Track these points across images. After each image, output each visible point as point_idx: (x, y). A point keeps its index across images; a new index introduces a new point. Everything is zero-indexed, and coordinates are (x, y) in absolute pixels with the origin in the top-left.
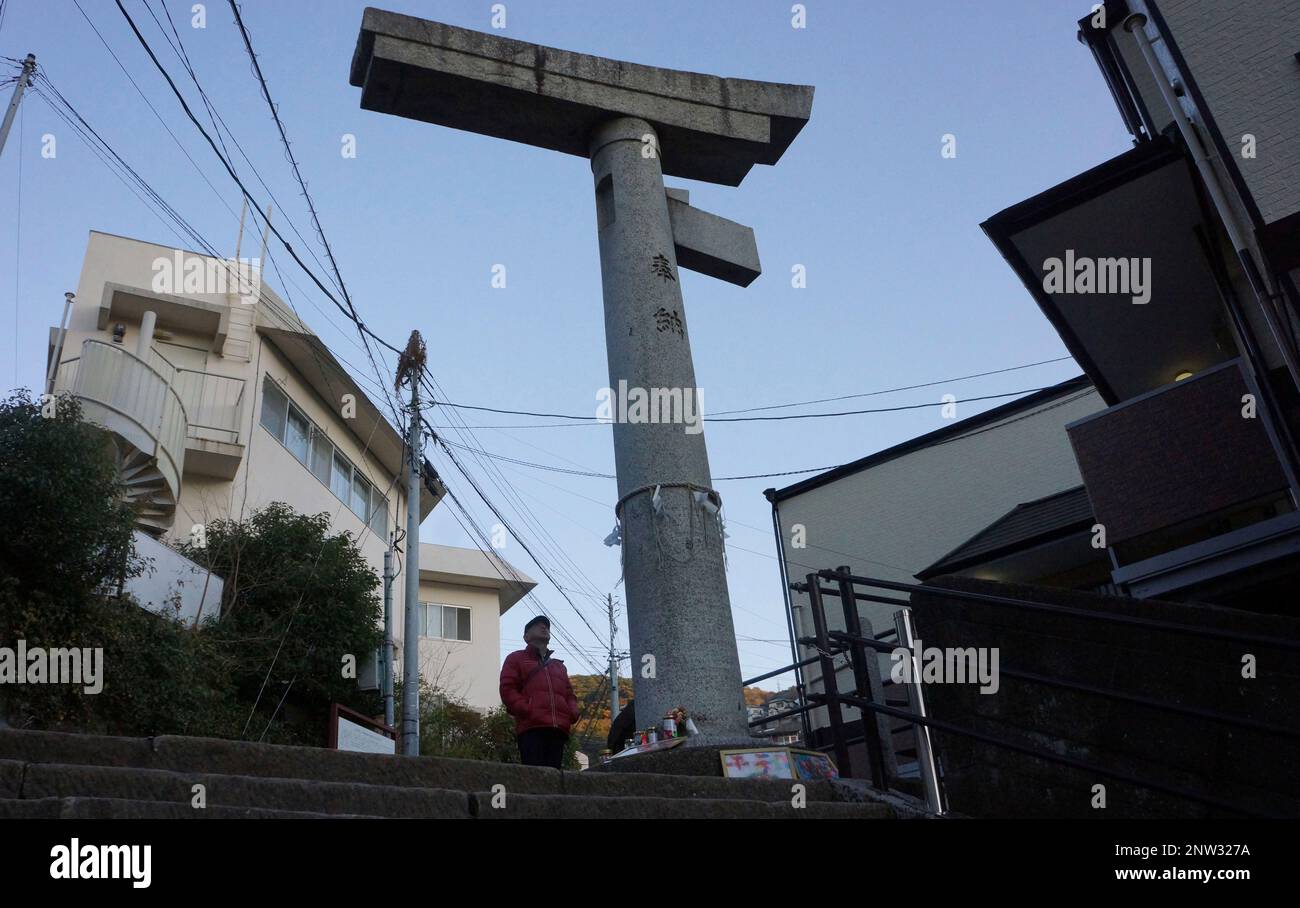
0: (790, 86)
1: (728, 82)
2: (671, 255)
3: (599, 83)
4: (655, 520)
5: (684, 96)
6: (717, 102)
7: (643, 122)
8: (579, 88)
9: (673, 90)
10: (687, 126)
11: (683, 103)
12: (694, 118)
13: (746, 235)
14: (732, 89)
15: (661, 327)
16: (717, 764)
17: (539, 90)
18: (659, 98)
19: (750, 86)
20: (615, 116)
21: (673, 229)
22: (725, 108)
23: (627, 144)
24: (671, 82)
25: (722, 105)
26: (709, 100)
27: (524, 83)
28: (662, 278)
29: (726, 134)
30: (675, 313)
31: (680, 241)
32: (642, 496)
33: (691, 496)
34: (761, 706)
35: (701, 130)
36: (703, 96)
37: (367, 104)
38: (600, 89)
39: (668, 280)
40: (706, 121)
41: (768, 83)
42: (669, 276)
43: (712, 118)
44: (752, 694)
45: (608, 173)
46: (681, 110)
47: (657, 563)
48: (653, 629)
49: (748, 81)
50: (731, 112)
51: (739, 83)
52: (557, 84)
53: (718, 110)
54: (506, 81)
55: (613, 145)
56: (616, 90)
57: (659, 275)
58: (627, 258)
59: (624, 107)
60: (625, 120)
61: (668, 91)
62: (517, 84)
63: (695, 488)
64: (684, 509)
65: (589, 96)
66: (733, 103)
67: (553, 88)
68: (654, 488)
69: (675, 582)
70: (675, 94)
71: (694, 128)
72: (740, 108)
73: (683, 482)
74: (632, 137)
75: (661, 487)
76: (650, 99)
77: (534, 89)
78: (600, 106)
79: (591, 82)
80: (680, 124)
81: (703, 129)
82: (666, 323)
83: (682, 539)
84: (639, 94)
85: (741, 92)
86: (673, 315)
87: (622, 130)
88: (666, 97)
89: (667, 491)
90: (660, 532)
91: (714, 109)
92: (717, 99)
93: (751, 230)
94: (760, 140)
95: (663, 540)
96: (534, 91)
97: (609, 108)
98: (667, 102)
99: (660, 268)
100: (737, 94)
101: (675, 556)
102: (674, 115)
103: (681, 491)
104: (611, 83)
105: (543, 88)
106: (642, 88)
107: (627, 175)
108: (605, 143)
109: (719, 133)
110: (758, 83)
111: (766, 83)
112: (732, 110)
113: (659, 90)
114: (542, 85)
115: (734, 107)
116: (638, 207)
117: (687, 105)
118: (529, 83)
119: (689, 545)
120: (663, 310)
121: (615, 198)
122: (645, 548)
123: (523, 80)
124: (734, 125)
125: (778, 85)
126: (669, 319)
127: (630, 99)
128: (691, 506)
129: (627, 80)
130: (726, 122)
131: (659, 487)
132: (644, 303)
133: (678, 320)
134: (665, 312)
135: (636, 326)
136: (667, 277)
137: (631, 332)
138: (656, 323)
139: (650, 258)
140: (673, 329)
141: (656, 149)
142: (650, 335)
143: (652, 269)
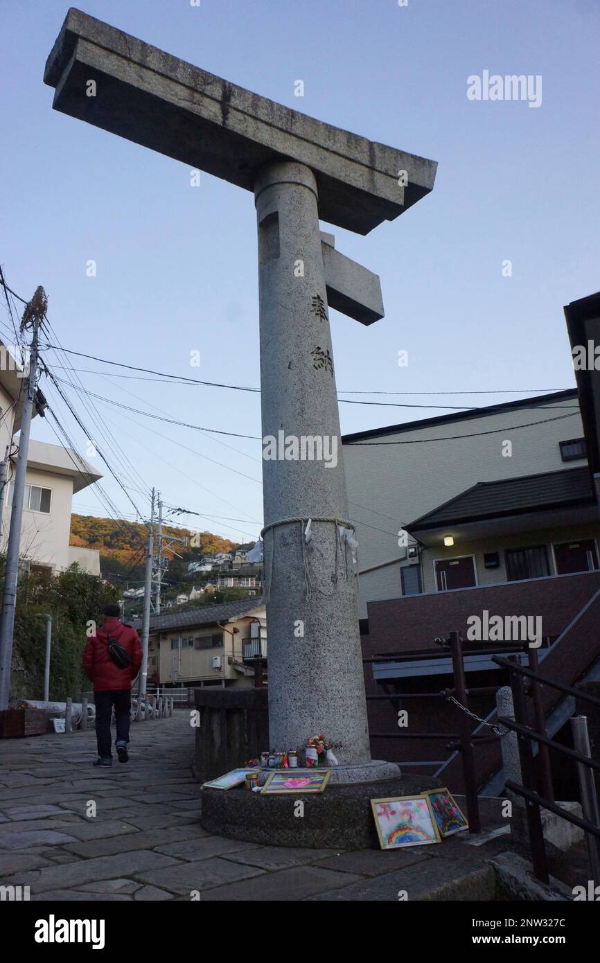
0: (420, 159)
1: (375, 146)
2: (324, 298)
3: (274, 127)
4: (305, 551)
5: (341, 152)
6: (367, 163)
7: (308, 169)
8: (258, 128)
9: (334, 145)
10: (342, 179)
11: (340, 158)
12: (348, 173)
13: (374, 280)
14: (378, 153)
15: (316, 365)
16: (367, 813)
17: (224, 123)
18: (321, 149)
19: (392, 153)
20: (285, 159)
21: (325, 272)
22: (372, 169)
23: (294, 187)
24: (332, 136)
25: (370, 165)
26: (359, 159)
27: (211, 113)
28: (319, 317)
29: (371, 192)
30: (328, 353)
31: (330, 282)
32: (293, 527)
33: (337, 531)
34: (230, 552)
35: (353, 185)
36: (355, 154)
37: (58, 105)
38: (276, 132)
39: (322, 320)
40: (356, 177)
41: (405, 153)
42: (324, 316)
43: (362, 175)
44: (224, 544)
45: (274, 211)
46: (339, 165)
47: (305, 593)
48: (297, 656)
49: (390, 148)
50: (376, 173)
51: (384, 148)
52: (240, 120)
53: (367, 169)
54: (195, 109)
55: (281, 186)
56: (287, 135)
57: (317, 314)
58: (289, 294)
59: (294, 152)
60: (293, 165)
61: (329, 144)
62: (205, 114)
63: (340, 523)
64: (331, 543)
65: (264, 136)
66: (378, 166)
67: (236, 123)
68: (306, 521)
69: (321, 614)
70: (334, 148)
71: (348, 182)
72: (383, 170)
73: (331, 518)
74: (299, 181)
75: (313, 521)
76: (314, 148)
77: (219, 121)
78: (273, 147)
79: (267, 124)
80: (336, 176)
81: (354, 184)
82: (320, 362)
83: (328, 573)
84: (306, 143)
85: (384, 158)
86: (326, 354)
87: (289, 173)
88: (327, 149)
89: (317, 525)
90: (309, 563)
91: (364, 168)
92: (365, 159)
93: (378, 277)
94: (397, 202)
95: (311, 572)
96: (220, 124)
97: (282, 152)
98: (327, 154)
99: (317, 308)
100: (381, 158)
101: (321, 589)
102: (334, 167)
103: (329, 526)
104: (284, 128)
105: (227, 122)
106: (309, 138)
107: (292, 216)
108: (274, 182)
109: (366, 189)
110: (397, 151)
111: (402, 152)
112: (377, 170)
113: (322, 143)
114: (227, 119)
115: (379, 169)
116: (302, 247)
117: (343, 159)
118: (216, 116)
119: (334, 579)
120: (319, 348)
121: (281, 236)
122: (293, 577)
123: (210, 111)
124: (378, 185)
125: (412, 156)
126: (323, 357)
127: (298, 146)
128: (336, 540)
129: (297, 129)
130: (372, 180)
131: (310, 520)
132: (303, 339)
133: (329, 359)
134: (320, 351)
135: (295, 361)
136: (323, 317)
137: (290, 365)
138: (313, 360)
139: (311, 298)
140: (326, 367)
141: (315, 194)
142: (307, 372)
143: (312, 308)
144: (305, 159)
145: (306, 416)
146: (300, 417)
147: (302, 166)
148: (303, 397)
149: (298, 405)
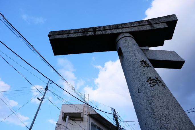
1: (149, 20)
3: (112, 29)
8: (106, 31)
10: (140, 30)
12: (142, 28)
13: (172, 53)
15: (152, 85)
19: (156, 19)
21: (146, 56)
23: (123, 38)
24: (132, 24)
30: (157, 78)
31: (150, 58)
36: (143, 24)
39: (148, 67)
43: (148, 27)
45: (119, 47)
46: (137, 28)
53: (149, 25)
55: (119, 41)
56: (117, 29)
57: (145, 66)
59: (120, 31)
61: (132, 26)
67: (99, 33)
70: (134, 26)
71: (143, 30)
74: (124, 36)
76: (127, 28)
78: (113, 33)
79: (109, 29)
81: (145, 30)
82: (154, 83)
84: (124, 28)
85: (154, 21)
86: (156, 79)
92: (147, 24)
98: (132, 28)
99: (144, 64)
100: (152, 21)
104: (115, 28)
107: (125, 45)
111: (160, 17)
113: (129, 26)
120: (150, 78)
121: (122, 52)
124: (155, 27)
126: (155, 81)
130: (152, 27)
132: (141, 78)
133: (159, 81)
134: (152, 79)
135: (140, 88)
136: (148, 66)
137: (139, 91)
138: (149, 84)
139: (139, 62)
140: (158, 85)
141: (132, 37)
142: (148, 90)
143: (141, 65)
144: (125, 31)
145: (156, 114)
146: (153, 115)
147: (124, 33)
148: (150, 103)
149: (149, 109)
